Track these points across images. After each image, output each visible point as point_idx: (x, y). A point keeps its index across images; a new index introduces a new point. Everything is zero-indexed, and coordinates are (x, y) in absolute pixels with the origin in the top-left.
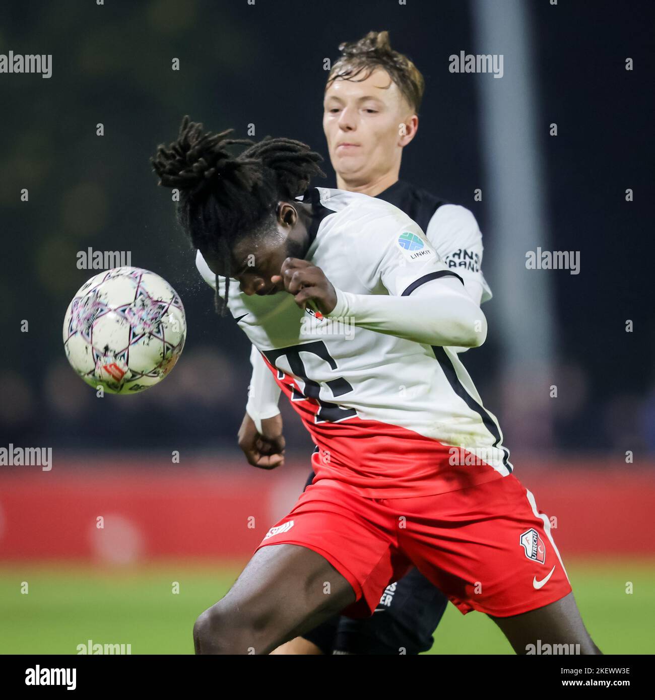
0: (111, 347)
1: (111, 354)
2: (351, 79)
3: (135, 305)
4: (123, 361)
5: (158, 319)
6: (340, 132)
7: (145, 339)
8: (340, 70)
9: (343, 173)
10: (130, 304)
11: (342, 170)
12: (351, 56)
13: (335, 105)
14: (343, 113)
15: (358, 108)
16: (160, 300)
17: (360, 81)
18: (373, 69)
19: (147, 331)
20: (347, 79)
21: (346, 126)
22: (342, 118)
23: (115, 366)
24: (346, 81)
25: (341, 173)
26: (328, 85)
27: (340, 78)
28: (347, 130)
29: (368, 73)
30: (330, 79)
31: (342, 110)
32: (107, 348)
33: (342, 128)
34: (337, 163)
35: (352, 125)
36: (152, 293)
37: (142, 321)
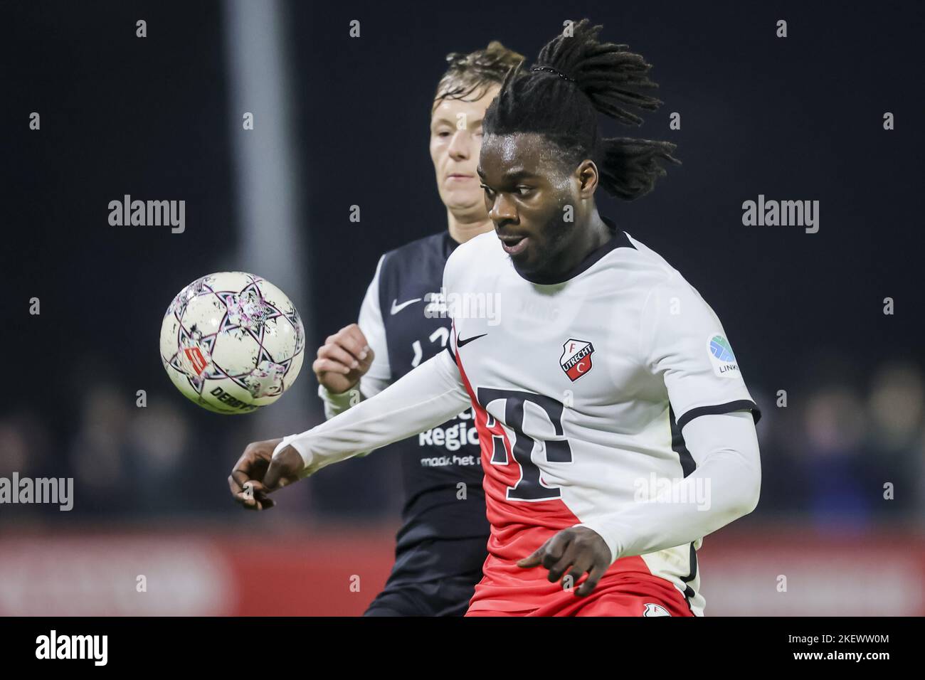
0: (199, 328)
1: (196, 336)
2: (463, 99)
3: (239, 296)
4: (208, 348)
5: (260, 319)
6: (451, 161)
7: (239, 331)
8: (450, 87)
9: (455, 208)
10: (235, 293)
11: (452, 205)
12: (462, 69)
13: (444, 128)
14: (454, 138)
15: (472, 133)
16: (272, 303)
17: (473, 101)
18: (489, 87)
19: (244, 324)
20: (459, 99)
21: (457, 155)
22: (453, 144)
23: (198, 350)
24: (457, 101)
25: (452, 208)
26: (436, 104)
27: (449, 97)
28: (459, 159)
29: (483, 91)
30: (438, 97)
31: (452, 134)
32: (194, 329)
33: (452, 156)
34: (447, 196)
35: (464, 153)
36: (265, 295)
37: (241, 312)
